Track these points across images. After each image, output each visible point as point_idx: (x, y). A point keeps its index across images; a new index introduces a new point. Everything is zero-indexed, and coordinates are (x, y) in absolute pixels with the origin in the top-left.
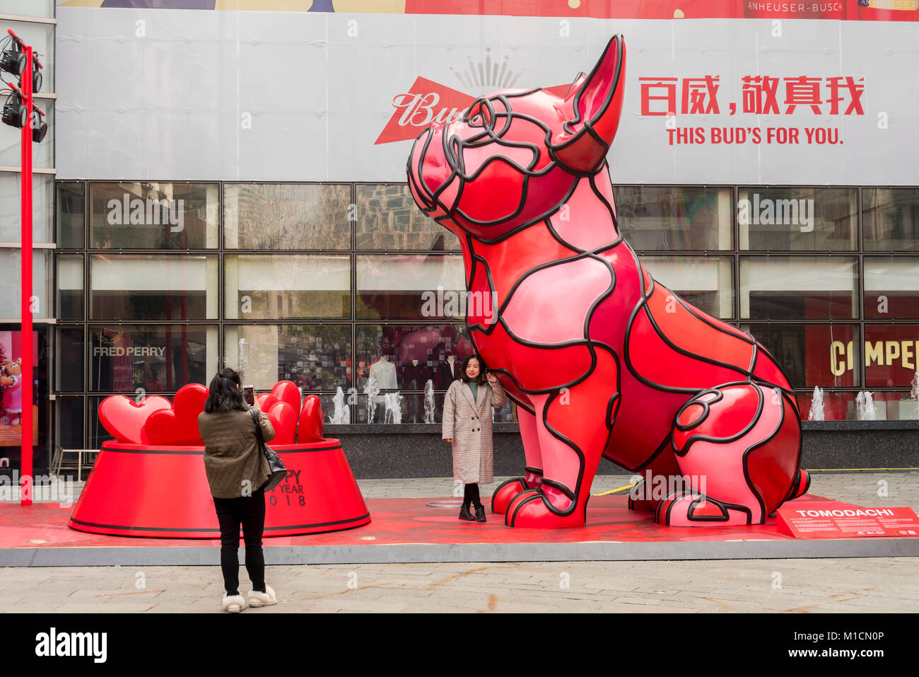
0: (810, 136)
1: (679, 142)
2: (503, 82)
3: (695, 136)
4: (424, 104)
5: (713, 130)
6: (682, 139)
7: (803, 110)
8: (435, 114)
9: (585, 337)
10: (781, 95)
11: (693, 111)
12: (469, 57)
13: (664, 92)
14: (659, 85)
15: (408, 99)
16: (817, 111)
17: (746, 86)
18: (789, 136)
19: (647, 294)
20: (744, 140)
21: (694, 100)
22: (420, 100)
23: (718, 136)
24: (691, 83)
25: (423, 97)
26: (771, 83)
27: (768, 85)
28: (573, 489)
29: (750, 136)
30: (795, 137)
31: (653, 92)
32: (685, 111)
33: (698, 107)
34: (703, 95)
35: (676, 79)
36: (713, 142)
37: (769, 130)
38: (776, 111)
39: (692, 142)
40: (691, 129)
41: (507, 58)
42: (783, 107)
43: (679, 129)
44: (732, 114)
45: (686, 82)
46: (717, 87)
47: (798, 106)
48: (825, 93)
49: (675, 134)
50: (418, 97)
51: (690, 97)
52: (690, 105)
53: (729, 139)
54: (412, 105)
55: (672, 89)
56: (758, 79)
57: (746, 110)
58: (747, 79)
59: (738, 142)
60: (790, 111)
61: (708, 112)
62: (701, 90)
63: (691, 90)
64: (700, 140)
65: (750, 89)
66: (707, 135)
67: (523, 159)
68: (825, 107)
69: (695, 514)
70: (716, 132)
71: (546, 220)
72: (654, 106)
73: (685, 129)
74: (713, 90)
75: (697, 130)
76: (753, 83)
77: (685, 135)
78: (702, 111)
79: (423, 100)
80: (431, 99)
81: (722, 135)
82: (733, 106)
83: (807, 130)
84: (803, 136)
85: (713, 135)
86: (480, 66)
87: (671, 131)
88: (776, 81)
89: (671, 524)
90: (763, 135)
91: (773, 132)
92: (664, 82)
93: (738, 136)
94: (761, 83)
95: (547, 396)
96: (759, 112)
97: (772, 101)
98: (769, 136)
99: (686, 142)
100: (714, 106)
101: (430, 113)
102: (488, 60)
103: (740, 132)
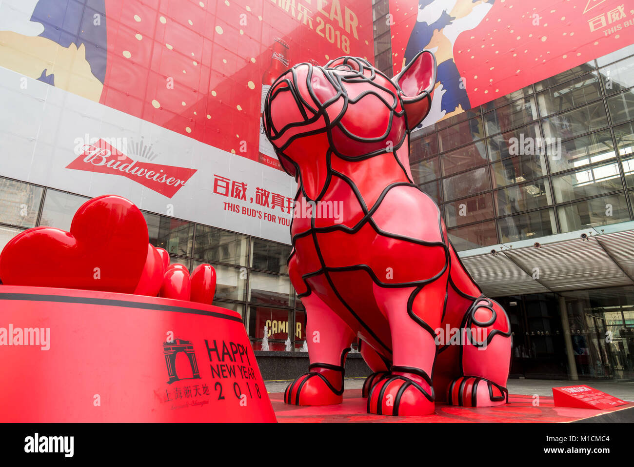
0: (280, 220)
1: (228, 209)
2: (148, 156)
3: (236, 209)
5: (243, 207)
6: (230, 208)
7: (278, 208)
10: (270, 200)
11: (236, 197)
12: (132, 138)
13: (224, 184)
14: (222, 181)
16: (283, 210)
17: (257, 192)
18: (272, 218)
20: (255, 216)
21: (236, 192)
23: (245, 211)
24: (236, 184)
26: (267, 193)
27: (266, 194)
29: (257, 215)
30: (275, 219)
31: (219, 183)
32: (232, 195)
33: (238, 195)
34: (240, 191)
35: (230, 180)
36: (243, 213)
37: (265, 213)
38: (268, 206)
39: (234, 211)
40: (234, 205)
41: (152, 145)
42: (271, 205)
43: (229, 203)
44: (251, 202)
45: (234, 182)
46: (246, 189)
47: (276, 206)
48: (286, 204)
49: (227, 205)
51: (235, 190)
52: (235, 194)
53: (249, 214)
55: (228, 184)
56: (262, 190)
57: (256, 202)
58: (258, 189)
59: (253, 216)
60: (273, 207)
61: (242, 199)
62: (240, 188)
63: (235, 187)
64: (237, 211)
65: (259, 193)
66: (241, 209)
68: (286, 210)
70: (244, 209)
72: (219, 189)
73: (232, 204)
74: (245, 190)
75: (237, 206)
76: (260, 191)
77: (231, 207)
78: (239, 198)
81: (246, 211)
82: (252, 199)
83: (279, 217)
84: (277, 220)
86: (137, 144)
87: (226, 204)
88: (269, 193)
90: (263, 215)
91: (266, 215)
92: (224, 180)
93: (253, 213)
94: (263, 192)
96: (262, 205)
97: (266, 201)
98: (265, 216)
99: (231, 210)
100: (244, 196)
102: (142, 142)
103: (254, 211)
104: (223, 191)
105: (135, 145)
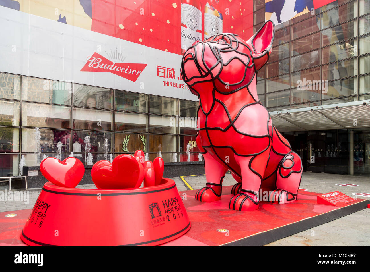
1: (166, 85)
2: (121, 59)
3: (170, 84)
5: (174, 83)
6: (167, 84)
8: (100, 65)
9: (268, 134)
11: (169, 77)
12: (111, 49)
13: (163, 71)
14: (161, 69)
15: (91, 59)
20: (180, 87)
21: (169, 74)
22: (95, 60)
23: (175, 85)
24: (169, 70)
25: (96, 59)
29: (182, 86)
31: (160, 70)
32: (167, 77)
33: (171, 76)
34: (172, 73)
35: (166, 68)
36: (174, 86)
39: (169, 86)
40: (169, 82)
41: (122, 52)
43: (166, 82)
44: (178, 80)
45: (168, 69)
46: (175, 72)
49: (165, 82)
50: (95, 58)
51: (169, 73)
52: (169, 76)
53: (177, 86)
54: (93, 61)
55: (165, 70)
57: (181, 79)
59: (179, 87)
61: (173, 78)
62: (171, 72)
63: (169, 71)
64: (171, 85)
66: (172, 84)
69: (289, 199)
70: (174, 84)
71: (247, 87)
72: (160, 74)
73: (167, 82)
74: (174, 73)
77: (167, 83)
78: (171, 78)
79: (97, 60)
80: (99, 60)
81: (176, 85)
82: (178, 78)
85: (174, 85)
86: (114, 52)
87: (164, 82)
90: (185, 86)
92: (163, 68)
99: (168, 85)
100: (174, 76)
101: (99, 64)
102: (117, 51)
103: (180, 85)
104: (162, 74)
105: (113, 53)
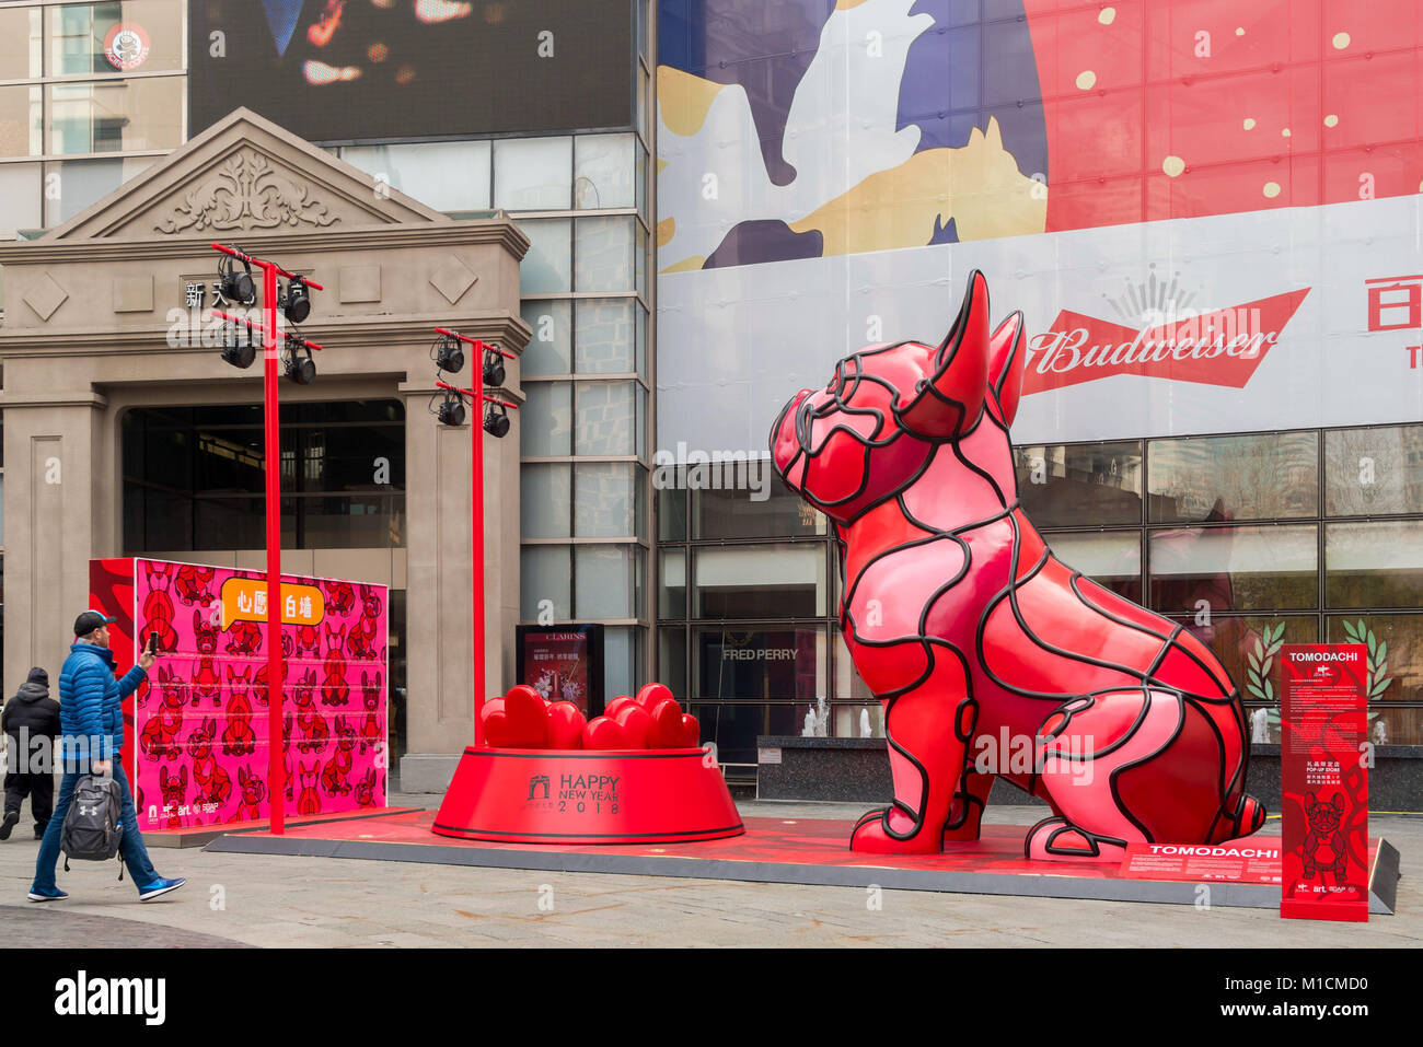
2: (1172, 305)
4: (1069, 344)
8: (1083, 356)
9: (920, 633)
12: (1128, 278)
13: (1403, 296)
14: (1396, 287)
15: (1048, 340)
19: (1017, 582)
22: (1064, 339)
25: (1067, 334)
28: (916, 808)
31: (1386, 298)
41: (1177, 274)
49: (1419, 352)
50: (1062, 335)
54: (1052, 347)
55: (1415, 291)
67: (864, 428)
69: (1055, 846)
71: (898, 497)
72: (1387, 317)
79: (1068, 338)
80: (1078, 337)
86: (1142, 288)
87: (1413, 349)
89: (1031, 857)
92: (1402, 283)
95: (887, 701)
101: (1077, 354)
102: (1152, 277)
104: (1400, 315)
105: (1138, 293)
